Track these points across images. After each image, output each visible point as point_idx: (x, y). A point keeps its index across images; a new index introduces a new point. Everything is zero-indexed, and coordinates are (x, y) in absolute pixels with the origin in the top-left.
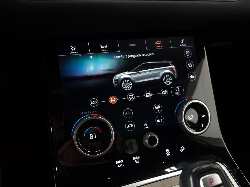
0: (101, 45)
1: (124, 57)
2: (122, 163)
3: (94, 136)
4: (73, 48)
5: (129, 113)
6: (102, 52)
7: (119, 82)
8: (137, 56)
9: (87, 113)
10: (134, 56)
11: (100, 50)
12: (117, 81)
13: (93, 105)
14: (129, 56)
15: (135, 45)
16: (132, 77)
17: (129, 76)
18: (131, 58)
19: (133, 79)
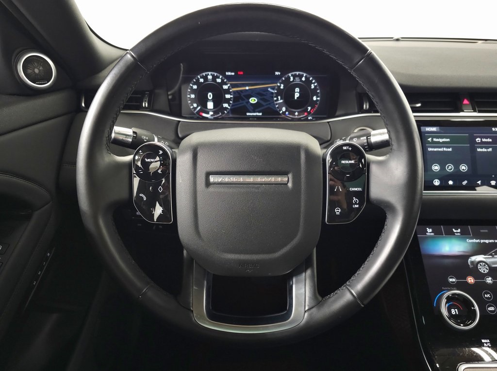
0: (454, 230)
1: (478, 241)
2: (489, 343)
3: (455, 311)
4: (429, 230)
5: (488, 295)
6: (455, 235)
7: (475, 263)
8: (491, 241)
9: (446, 288)
10: (487, 241)
11: (453, 234)
12: (472, 262)
13: (451, 282)
14: (482, 241)
15: (486, 231)
16: (488, 261)
17: (484, 260)
18: (484, 243)
19: (489, 263)
